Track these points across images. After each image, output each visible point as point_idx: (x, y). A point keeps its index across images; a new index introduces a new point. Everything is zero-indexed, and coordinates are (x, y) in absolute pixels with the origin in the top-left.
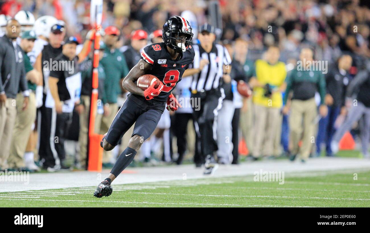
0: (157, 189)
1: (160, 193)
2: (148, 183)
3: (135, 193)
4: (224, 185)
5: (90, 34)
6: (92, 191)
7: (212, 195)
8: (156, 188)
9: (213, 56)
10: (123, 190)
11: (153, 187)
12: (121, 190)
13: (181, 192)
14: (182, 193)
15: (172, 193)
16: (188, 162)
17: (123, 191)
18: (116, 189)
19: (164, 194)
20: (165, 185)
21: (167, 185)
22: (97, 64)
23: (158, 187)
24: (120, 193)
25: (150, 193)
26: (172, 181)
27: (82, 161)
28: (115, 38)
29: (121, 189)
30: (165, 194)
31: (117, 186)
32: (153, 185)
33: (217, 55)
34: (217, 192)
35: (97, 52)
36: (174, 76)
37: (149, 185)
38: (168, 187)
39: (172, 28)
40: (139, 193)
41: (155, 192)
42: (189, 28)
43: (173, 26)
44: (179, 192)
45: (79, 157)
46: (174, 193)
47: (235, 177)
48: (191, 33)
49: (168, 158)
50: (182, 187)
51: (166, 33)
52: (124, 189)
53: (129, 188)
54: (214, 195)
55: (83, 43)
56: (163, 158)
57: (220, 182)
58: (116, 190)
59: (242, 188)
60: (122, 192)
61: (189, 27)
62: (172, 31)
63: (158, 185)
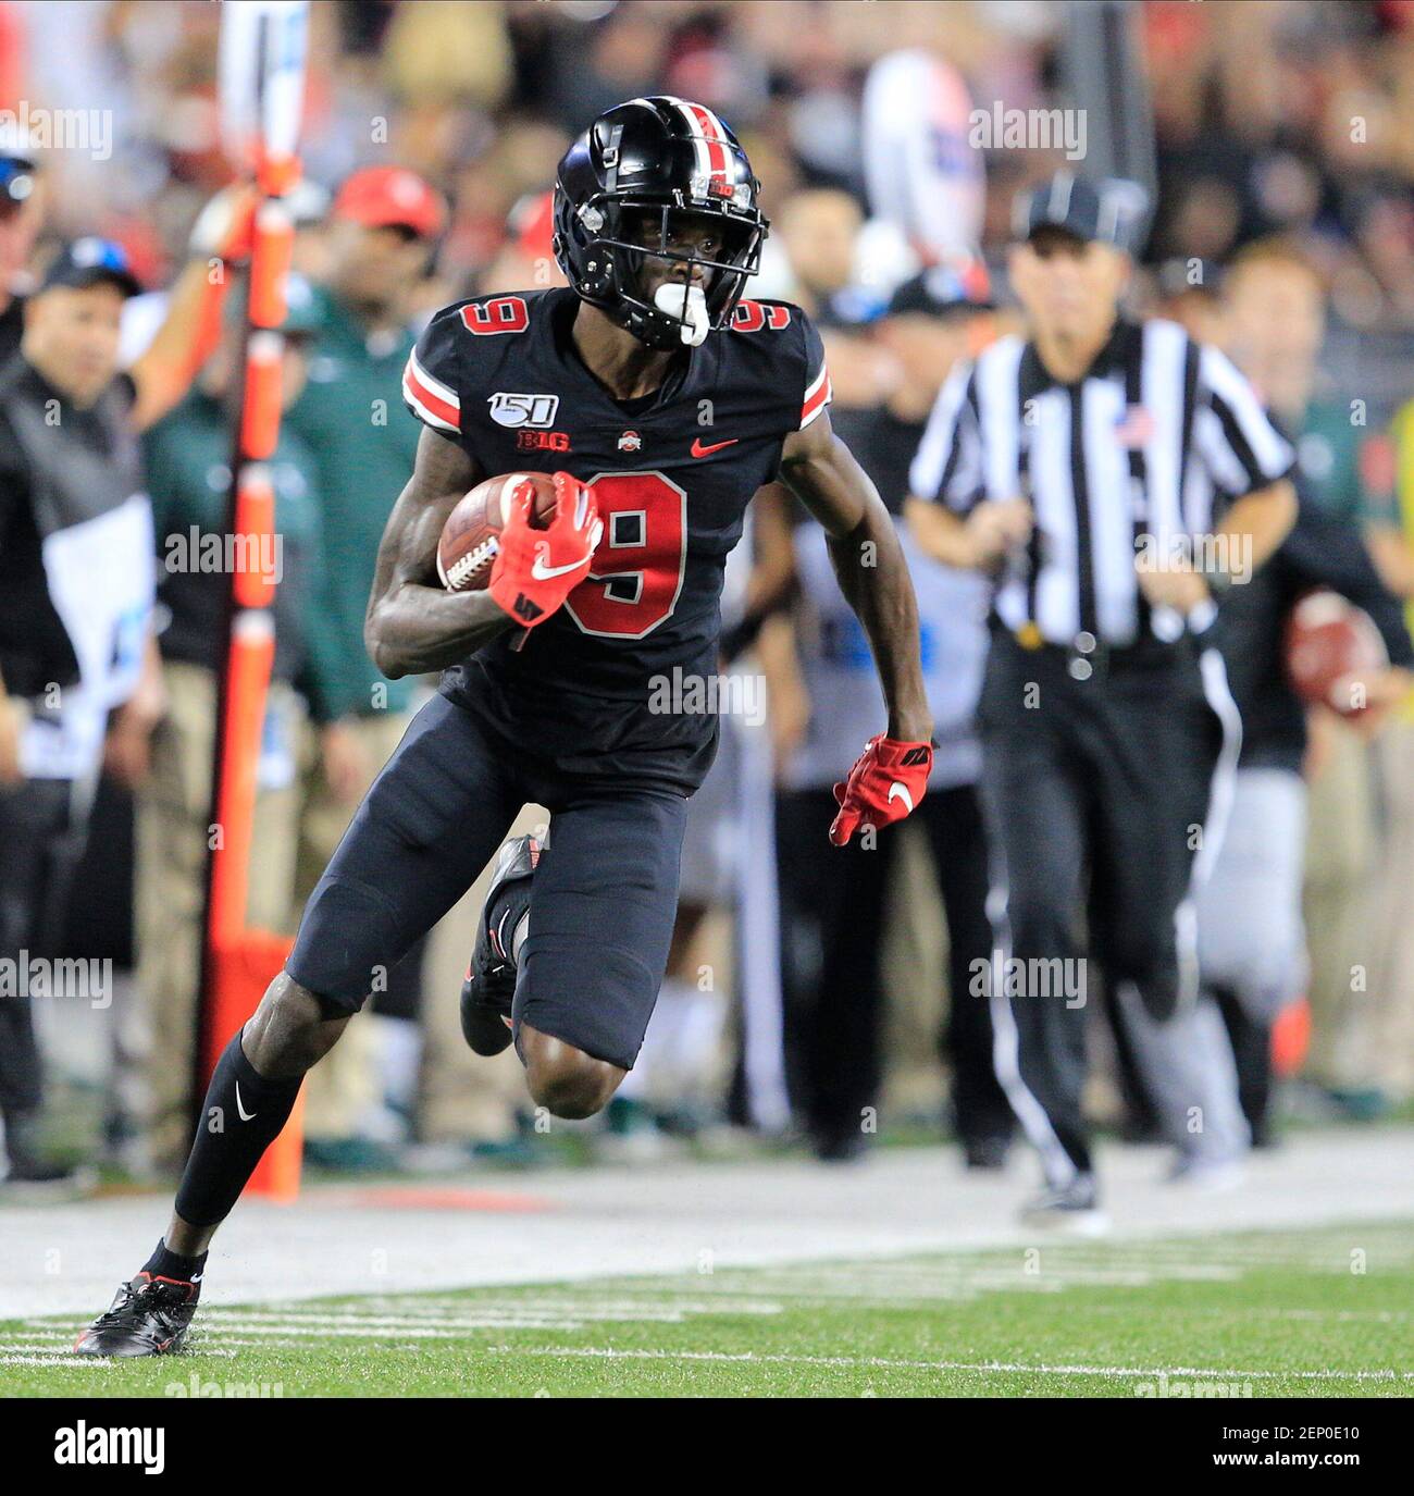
0: (695, 1322)
1: (715, 1348)
2: (630, 1279)
3: (538, 1352)
4: (1170, 1294)
5: (217, 223)
6: (228, 1335)
7: (1086, 1363)
8: (685, 1314)
9: (1103, 398)
10: (447, 1329)
11: (660, 1307)
12: (436, 1328)
13: (863, 1345)
14: (868, 1352)
15: (800, 1351)
16: (912, 1131)
17: (452, 1334)
18: (398, 1327)
19: (744, 1357)
20: (749, 1296)
21: (763, 1297)
22: (266, 434)
23: (699, 1308)
24: (432, 1353)
25: (644, 1354)
26: (794, 1267)
27: (162, 1117)
28: (411, 259)
29: (435, 1322)
30: (749, 1356)
31: (408, 1302)
32: (667, 1296)
33: (1134, 395)
34: (1120, 1347)
35: (266, 349)
36: (642, 514)
37: (636, 1296)
38: (770, 1308)
39: (620, 179)
40: (566, 1351)
41: (679, 1346)
42: (739, 182)
43: (631, 166)
44: (848, 1347)
45: (139, 1096)
46: (817, 1355)
47: (1249, 1236)
48: (751, 214)
49: (771, 1102)
50: (871, 1312)
51: (580, 213)
52: (459, 1322)
53: (490, 1318)
54: (1099, 1364)
55: (164, 285)
56: (737, 1105)
57: (1137, 1277)
58: (405, 1333)
59: (1298, 1314)
60: (445, 1342)
61: (740, 170)
62: (620, 198)
63: (702, 1296)
